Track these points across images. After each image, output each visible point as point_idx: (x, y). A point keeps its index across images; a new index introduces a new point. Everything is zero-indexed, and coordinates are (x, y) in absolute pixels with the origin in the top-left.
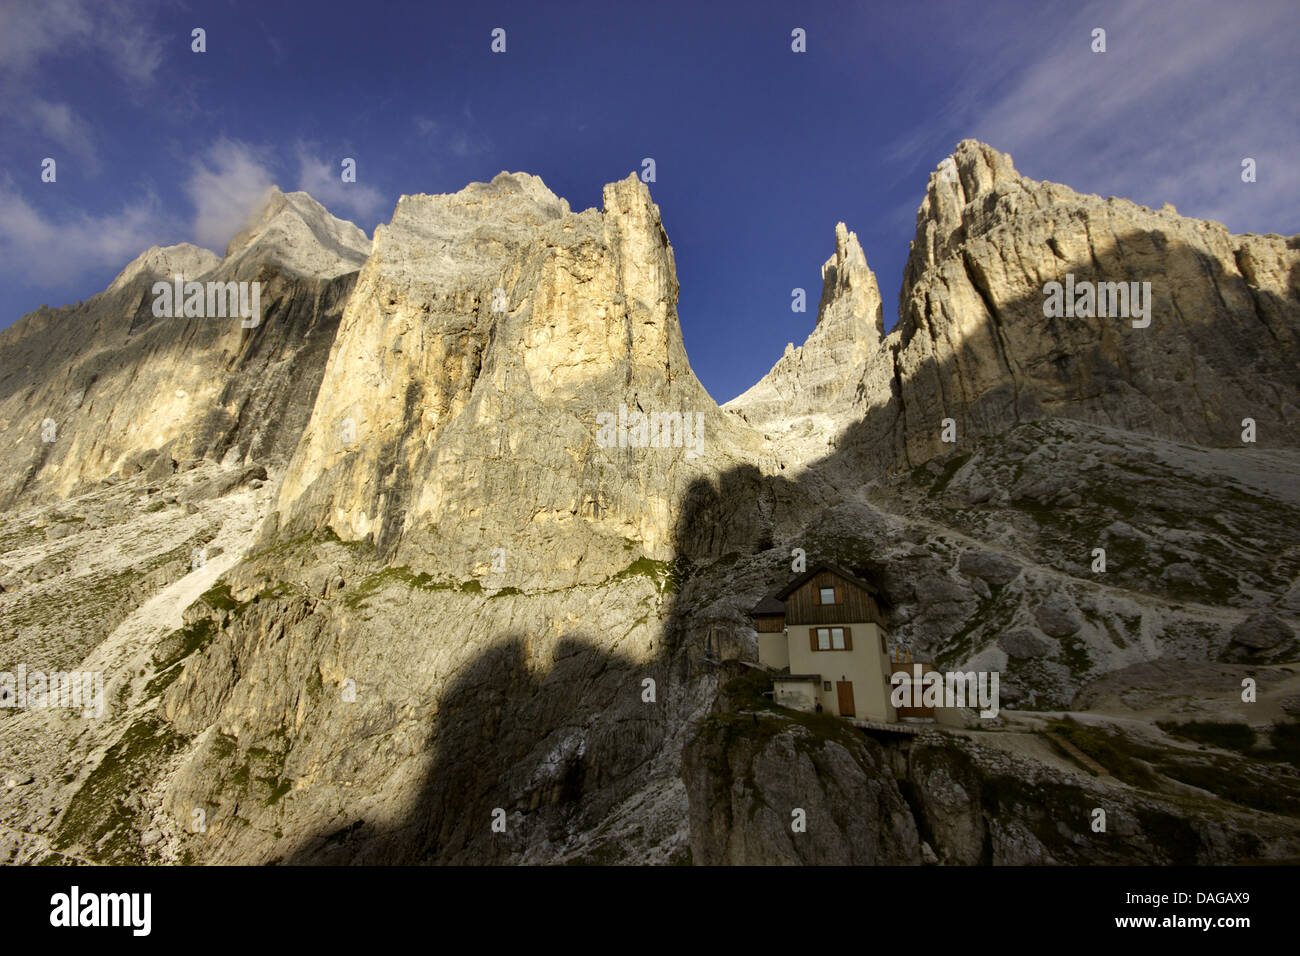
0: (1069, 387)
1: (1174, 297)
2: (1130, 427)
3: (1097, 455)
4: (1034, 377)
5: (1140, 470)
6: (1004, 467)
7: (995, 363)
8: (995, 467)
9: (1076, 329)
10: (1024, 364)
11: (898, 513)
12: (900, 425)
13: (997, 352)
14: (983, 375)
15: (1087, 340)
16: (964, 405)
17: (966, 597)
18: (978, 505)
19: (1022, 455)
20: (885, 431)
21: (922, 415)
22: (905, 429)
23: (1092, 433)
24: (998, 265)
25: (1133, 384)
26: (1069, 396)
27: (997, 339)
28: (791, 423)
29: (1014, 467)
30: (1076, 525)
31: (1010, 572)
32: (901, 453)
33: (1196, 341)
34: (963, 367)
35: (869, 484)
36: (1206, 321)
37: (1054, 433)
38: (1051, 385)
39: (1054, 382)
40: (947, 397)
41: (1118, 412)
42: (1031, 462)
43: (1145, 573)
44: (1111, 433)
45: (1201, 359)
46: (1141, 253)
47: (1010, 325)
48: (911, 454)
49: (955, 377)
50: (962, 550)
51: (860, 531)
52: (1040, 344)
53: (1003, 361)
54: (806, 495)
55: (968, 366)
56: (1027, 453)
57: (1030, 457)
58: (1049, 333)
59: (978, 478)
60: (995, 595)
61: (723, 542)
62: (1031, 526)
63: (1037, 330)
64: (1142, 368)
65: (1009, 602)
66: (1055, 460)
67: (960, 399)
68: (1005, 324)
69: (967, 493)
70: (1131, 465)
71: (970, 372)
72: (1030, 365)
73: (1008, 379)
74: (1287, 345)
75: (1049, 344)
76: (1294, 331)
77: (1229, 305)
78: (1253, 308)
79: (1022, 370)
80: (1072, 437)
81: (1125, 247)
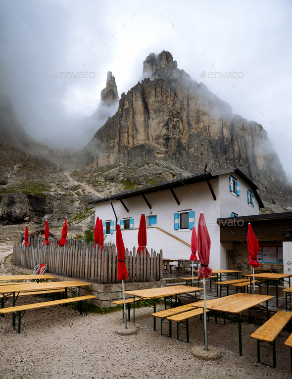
0: (167, 150)
1: (209, 127)
2: (180, 168)
3: (163, 171)
4: (157, 143)
6: (129, 170)
7: (143, 134)
8: (126, 169)
9: (175, 128)
10: (154, 137)
11: (78, 181)
13: (145, 129)
14: (138, 138)
15: (178, 134)
16: (127, 147)
18: (109, 181)
19: (138, 168)
23: (167, 166)
24: (153, 93)
25: (187, 153)
26: (166, 153)
27: (147, 124)
29: (132, 170)
32: (95, 160)
33: (211, 144)
34: (130, 131)
36: (216, 138)
37: (154, 163)
38: (161, 148)
39: (163, 147)
40: (120, 142)
41: (179, 162)
42: (139, 170)
45: (211, 150)
47: (153, 120)
48: (99, 162)
49: (126, 135)
52: (162, 130)
53: (147, 134)
55: (133, 132)
57: (140, 168)
58: (166, 127)
59: (116, 172)
62: (122, 189)
63: (162, 124)
64: (192, 148)
66: (147, 170)
67: (126, 144)
68: (151, 119)
69: (108, 176)
71: (133, 135)
72: (156, 138)
73: (147, 142)
74: (236, 153)
75: (164, 131)
76: (239, 150)
77: (224, 134)
78: (231, 138)
79: (153, 139)
80: (159, 165)
81: (199, 101)
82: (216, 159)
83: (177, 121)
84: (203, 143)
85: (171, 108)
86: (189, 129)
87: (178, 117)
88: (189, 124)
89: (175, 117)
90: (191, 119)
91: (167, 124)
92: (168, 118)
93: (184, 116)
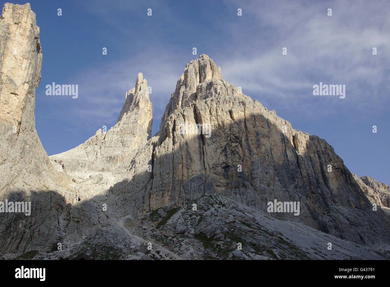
0: (228, 181)
1: (271, 149)
2: (248, 205)
3: (234, 216)
4: (215, 173)
5: (249, 225)
6: (194, 216)
7: (199, 163)
8: (191, 216)
9: (234, 155)
10: (211, 166)
11: (139, 235)
12: (149, 186)
13: (201, 157)
14: (193, 168)
15: (238, 160)
16: (182, 181)
18: (179, 235)
19: (203, 212)
20: (141, 187)
21: (161, 183)
22: (151, 189)
23: (233, 205)
24: (208, 116)
25: (252, 185)
26: (227, 185)
27: (202, 151)
28: (89, 175)
29: (199, 217)
30: (220, 249)
32: (147, 201)
33: (276, 170)
34: (184, 161)
35: (127, 217)
36: (280, 162)
37: (218, 202)
38: (220, 179)
39: (222, 177)
40: (175, 176)
41: (245, 197)
42: (206, 215)
44: (241, 206)
45: (277, 178)
46: (263, 127)
47: (208, 145)
48: (152, 203)
49: (180, 166)
51: (116, 244)
52: (219, 158)
53: (203, 163)
54: (89, 219)
55: (187, 162)
56: (206, 211)
57: (206, 213)
58: (224, 153)
59: (181, 220)
61: (27, 244)
62: (201, 248)
63: (219, 151)
64: (256, 178)
66: (217, 216)
67: (181, 178)
68: (206, 145)
69: (175, 228)
70: (246, 222)
71: (187, 165)
72: (213, 167)
73: (203, 172)
74: (305, 179)
75: (223, 159)
76: (308, 174)
77: (289, 157)
78: (296, 161)
79: (210, 169)
80: (225, 206)
81: (257, 123)
82: (285, 189)
83: (236, 146)
84: (267, 170)
85: (229, 133)
86: (250, 154)
87: (237, 142)
88: (250, 151)
89: (233, 142)
90: (250, 143)
91: (225, 150)
92: (225, 143)
93: (243, 140)
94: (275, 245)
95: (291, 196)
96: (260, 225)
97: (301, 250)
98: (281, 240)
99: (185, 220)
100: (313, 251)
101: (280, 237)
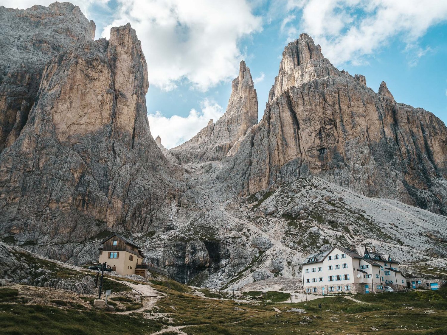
0: (323, 163)
1: (367, 129)
2: (341, 185)
3: (322, 196)
4: (310, 156)
5: (333, 205)
7: (295, 147)
8: (282, 198)
9: (329, 137)
10: (307, 150)
11: (236, 216)
12: (248, 173)
13: (296, 142)
14: (289, 153)
15: (333, 142)
16: (279, 166)
17: (249, 257)
18: (269, 216)
19: (295, 194)
20: (241, 175)
21: (258, 169)
22: (250, 175)
23: (325, 186)
24: (301, 102)
25: (346, 165)
26: (322, 167)
27: (297, 136)
29: (289, 199)
30: (301, 227)
31: (268, 246)
32: (246, 186)
33: (372, 149)
34: (280, 147)
35: (228, 201)
36: (377, 141)
37: (311, 184)
38: (315, 161)
39: (317, 160)
40: (271, 162)
41: (339, 177)
42: (297, 197)
43: (314, 248)
44: (332, 186)
45: (372, 157)
46: (358, 107)
47: (303, 130)
48: (250, 187)
49: (276, 152)
50: (255, 235)
51: (215, 224)
52: (314, 141)
53: (298, 147)
54: (196, 205)
55: (283, 147)
56: (297, 193)
57: (297, 195)
58: (318, 137)
59: (273, 202)
60: (260, 256)
62: (285, 226)
63: (314, 134)
64: (350, 158)
65: (263, 259)
66: (305, 197)
67: (277, 163)
68: (301, 129)
69: (266, 209)
70: (332, 202)
71: (283, 150)
72: (309, 151)
73: (299, 156)
74: (404, 155)
75: (318, 142)
76: (408, 150)
77: (386, 135)
78: (395, 138)
79: (306, 152)
80: (317, 187)
81: (352, 103)
82: (381, 167)
83: (331, 128)
84: (362, 150)
85: (322, 116)
86: (345, 135)
87: (331, 124)
88: (345, 132)
89: (327, 125)
90: (345, 124)
91: (320, 133)
92: (319, 127)
93: (338, 121)
94: (352, 222)
95: (387, 174)
96: (345, 204)
97: (378, 226)
98: (362, 218)
99: (276, 202)
100: (390, 226)
101: (361, 215)
